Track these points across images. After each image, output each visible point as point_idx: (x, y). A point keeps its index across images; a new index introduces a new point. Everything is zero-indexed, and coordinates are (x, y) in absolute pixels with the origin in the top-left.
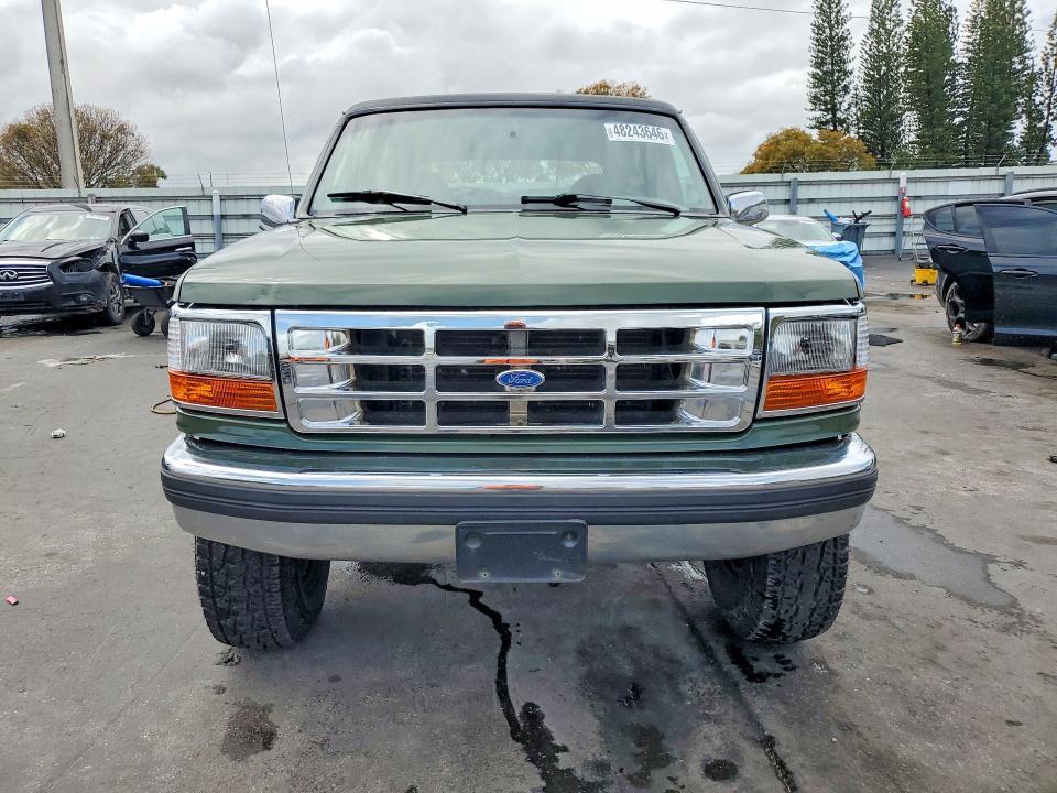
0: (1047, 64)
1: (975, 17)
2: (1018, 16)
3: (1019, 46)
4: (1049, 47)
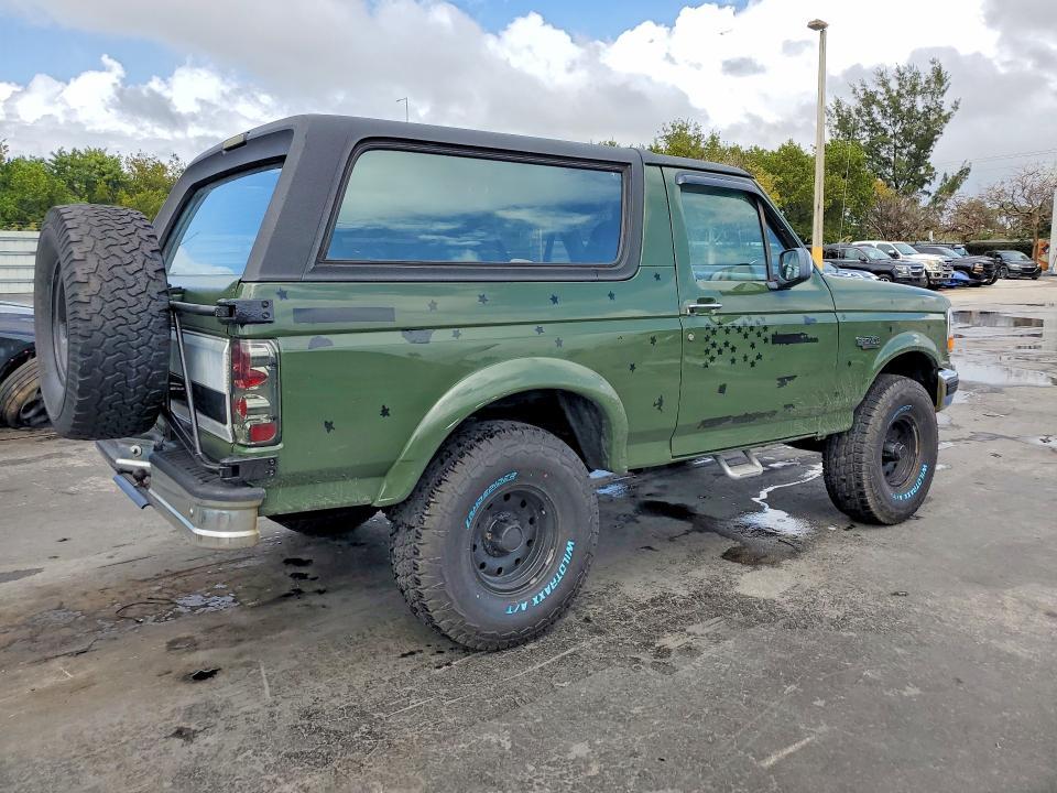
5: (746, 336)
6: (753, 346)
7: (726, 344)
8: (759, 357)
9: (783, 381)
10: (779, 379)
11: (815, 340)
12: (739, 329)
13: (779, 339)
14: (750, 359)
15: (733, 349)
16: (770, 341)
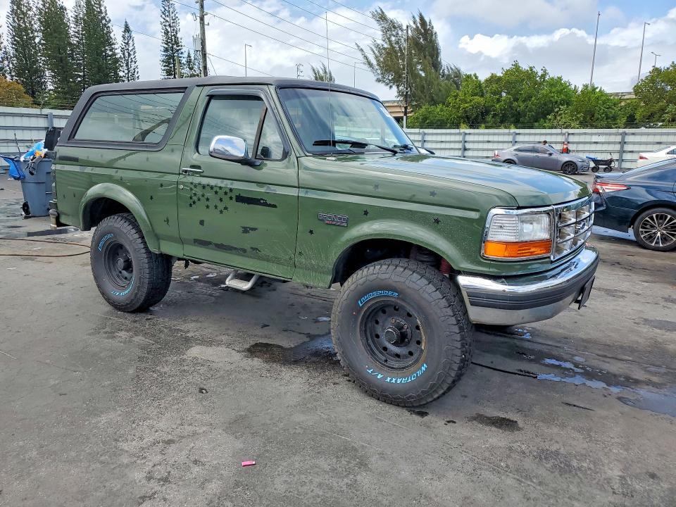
0: (124, 54)
1: (76, 16)
2: (104, 22)
3: (108, 40)
4: (124, 44)
5: (216, 192)
6: (221, 200)
7: (203, 196)
8: (226, 208)
9: (246, 230)
10: (243, 227)
11: (274, 206)
12: (212, 188)
13: (240, 199)
14: (219, 209)
15: (208, 199)
16: (234, 199)
